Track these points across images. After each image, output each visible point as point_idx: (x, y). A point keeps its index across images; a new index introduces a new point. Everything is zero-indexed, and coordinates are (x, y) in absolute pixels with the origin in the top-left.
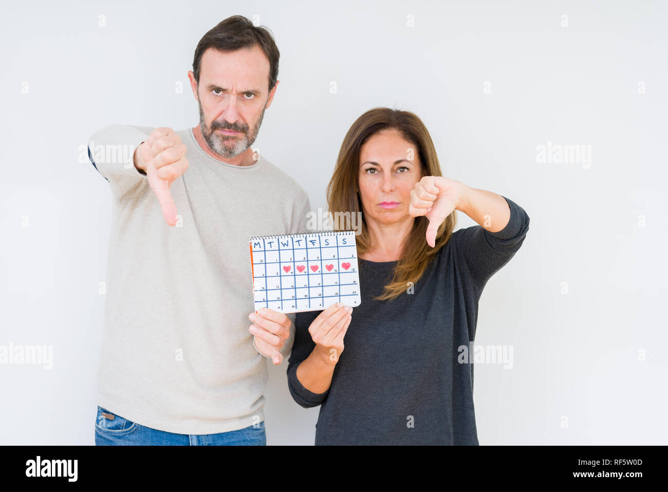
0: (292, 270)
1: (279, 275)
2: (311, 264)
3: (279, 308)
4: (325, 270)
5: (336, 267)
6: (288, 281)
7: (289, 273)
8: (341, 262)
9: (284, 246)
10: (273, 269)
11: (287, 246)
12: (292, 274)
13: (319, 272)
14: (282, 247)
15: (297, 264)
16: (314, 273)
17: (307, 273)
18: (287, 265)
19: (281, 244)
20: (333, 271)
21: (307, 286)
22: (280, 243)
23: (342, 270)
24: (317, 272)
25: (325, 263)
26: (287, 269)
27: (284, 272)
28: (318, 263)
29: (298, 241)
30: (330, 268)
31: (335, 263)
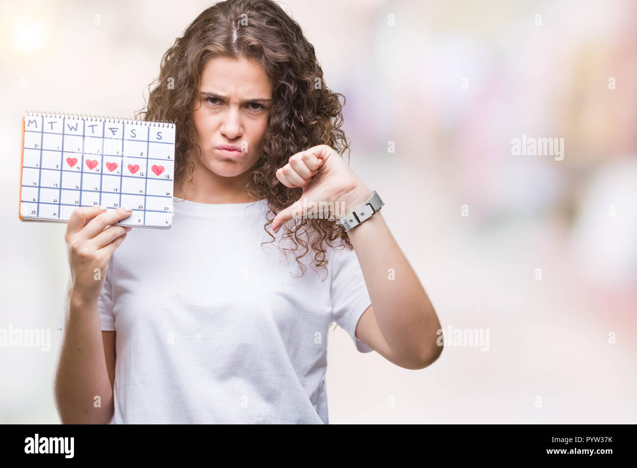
0: (79, 164)
1: (59, 168)
2: (107, 160)
3: (55, 214)
4: (126, 172)
5: (142, 170)
6: (71, 179)
7: (74, 168)
8: (152, 163)
9: (71, 129)
10: (52, 160)
11: (76, 130)
12: (78, 170)
13: (118, 173)
14: (67, 131)
15: (86, 157)
16: (110, 173)
17: (100, 172)
18: (72, 156)
19: (66, 127)
20: (137, 174)
21: (99, 190)
22: (66, 125)
23: (151, 174)
24: (115, 172)
25: (127, 162)
26: (72, 162)
27: (66, 166)
28: (118, 161)
29: (92, 126)
30: (134, 169)
31: (141, 163)
